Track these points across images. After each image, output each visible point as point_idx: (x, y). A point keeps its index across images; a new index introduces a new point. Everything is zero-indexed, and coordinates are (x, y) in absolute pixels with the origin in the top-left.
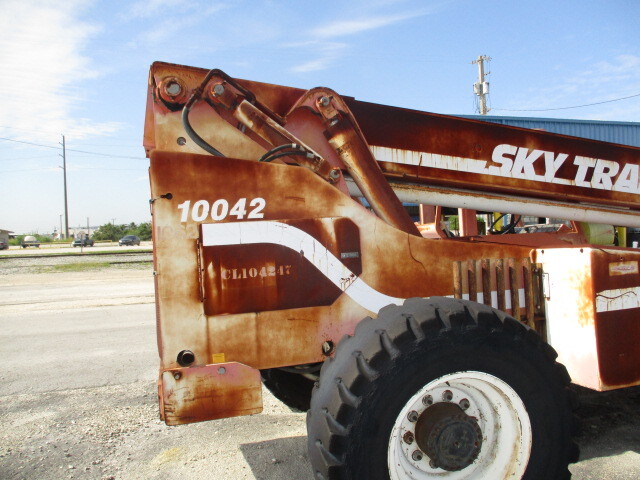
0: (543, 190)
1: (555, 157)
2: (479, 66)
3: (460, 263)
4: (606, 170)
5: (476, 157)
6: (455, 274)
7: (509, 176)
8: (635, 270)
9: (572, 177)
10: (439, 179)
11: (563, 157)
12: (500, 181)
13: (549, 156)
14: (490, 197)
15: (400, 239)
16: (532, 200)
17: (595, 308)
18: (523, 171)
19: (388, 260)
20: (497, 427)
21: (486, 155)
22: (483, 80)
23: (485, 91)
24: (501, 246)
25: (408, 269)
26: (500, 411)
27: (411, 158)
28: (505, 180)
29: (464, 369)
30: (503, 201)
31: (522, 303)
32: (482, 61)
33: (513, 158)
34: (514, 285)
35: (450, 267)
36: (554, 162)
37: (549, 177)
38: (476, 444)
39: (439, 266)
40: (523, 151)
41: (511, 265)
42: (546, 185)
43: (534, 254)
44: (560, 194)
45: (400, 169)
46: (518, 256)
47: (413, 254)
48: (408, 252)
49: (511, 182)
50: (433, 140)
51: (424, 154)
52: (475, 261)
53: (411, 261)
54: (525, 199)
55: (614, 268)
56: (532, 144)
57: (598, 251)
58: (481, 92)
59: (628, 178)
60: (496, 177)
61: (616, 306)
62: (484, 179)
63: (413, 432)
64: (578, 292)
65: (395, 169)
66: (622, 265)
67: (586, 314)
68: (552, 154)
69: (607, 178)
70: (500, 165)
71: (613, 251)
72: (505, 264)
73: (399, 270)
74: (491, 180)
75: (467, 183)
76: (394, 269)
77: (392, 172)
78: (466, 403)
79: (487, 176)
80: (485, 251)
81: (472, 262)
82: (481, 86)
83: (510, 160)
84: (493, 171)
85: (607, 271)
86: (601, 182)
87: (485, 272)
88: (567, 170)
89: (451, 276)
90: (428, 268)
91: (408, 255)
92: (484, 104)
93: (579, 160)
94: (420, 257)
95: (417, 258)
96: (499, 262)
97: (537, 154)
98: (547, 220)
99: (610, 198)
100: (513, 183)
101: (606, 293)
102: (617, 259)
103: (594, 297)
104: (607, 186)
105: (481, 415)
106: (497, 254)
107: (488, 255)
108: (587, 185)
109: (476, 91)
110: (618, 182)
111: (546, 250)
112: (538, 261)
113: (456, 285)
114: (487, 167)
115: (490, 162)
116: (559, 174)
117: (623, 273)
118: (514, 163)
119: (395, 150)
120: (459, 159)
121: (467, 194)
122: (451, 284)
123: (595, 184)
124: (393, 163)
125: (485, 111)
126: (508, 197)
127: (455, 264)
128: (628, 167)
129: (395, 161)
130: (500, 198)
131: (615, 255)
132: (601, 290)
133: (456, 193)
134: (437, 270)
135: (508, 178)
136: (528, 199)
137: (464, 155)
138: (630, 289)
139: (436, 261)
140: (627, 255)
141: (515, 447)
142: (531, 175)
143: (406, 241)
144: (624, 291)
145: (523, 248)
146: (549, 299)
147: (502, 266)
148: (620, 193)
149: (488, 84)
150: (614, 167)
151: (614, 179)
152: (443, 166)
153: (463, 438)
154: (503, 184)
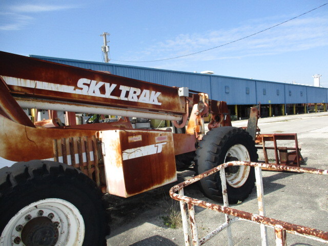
0: (104, 101)
1: (110, 85)
2: (104, 37)
3: (56, 140)
4: (135, 92)
5: (69, 84)
6: (54, 146)
7: (87, 94)
8: (141, 139)
9: (119, 95)
10: (48, 96)
11: (114, 86)
12: (82, 97)
13: (107, 85)
14: (78, 105)
15: (20, 129)
16: (100, 106)
17: (122, 158)
18: (94, 92)
19: (13, 141)
20: (69, 225)
21: (74, 84)
22: (106, 45)
23: (107, 50)
24: (80, 130)
25: (26, 145)
26: (69, 216)
27: (30, 84)
28: (85, 97)
29: (44, 198)
30: (85, 107)
31: (92, 159)
32: (105, 35)
33: (89, 85)
34: (87, 150)
35: (51, 143)
36: (110, 88)
37: (108, 95)
38: (55, 236)
39: (45, 143)
40: (94, 82)
41: (85, 140)
42: (106, 99)
43: (98, 134)
44: (113, 104)
45: (23, 90)
46: (89, 135)
47: (29, 137)
48: (25, 136)
49: (88, 98)
50: (43, 74)
51: (38, 82)
52: (65, 139)
53: (28, 141)
54: (96, 106)
55: (131, 139)
56: (98, 79)
57: (123, 131)
58: (105, 50)
59: (145, 96)
60: (79, 95)
61: (132, 156)
62: (73, 96)
63: (20, 237)
64: (115, 151)
65: (20, 89)
66: (134, 137)
67: (119, 161)
68: (109, 84)
69: (135, 96)
70: (82, 89)
71: (130, 131)
72: (82, 140)
73: (20, 146)
74: (77, 96)
75: (63, 98)
76: (16, 146)
77: (18, 91)
78: (51, 215)
79: (75, 94)
80: (71, 133)
81: (63, 139)
82: (105, 48)
83: (87, 87)
84: (78, 92)
85: (127, 140)
86: (133, 98)
87: (71, 144)
88: (117, 92)
89: (52, 148)
90: (38, 144)
91: (25, 138)
92: (107, 57)
93: (121, 87)
94: (33, 138)
95: (31, 139)
96: (78, 139)
97: (101, 84)
98: (110, 116)
99: (137, 106)
100: (89, 98)
101: (127, 151)
102: (132, 135)
103: (122, 153)
104: (135, 100)
105: (61, 220)
106: (78, 134)
107: (73, 135)
108: (126, 99)
109: (103, 50)
110: (140, 98)
111: (103, 131)
112: (100, 137)
113: (55, 152)
114: (75, 89)
115: (76, 87)
116: (112, 94)
117: (135, 141)
118: (89, 88)
119: (19, 79)
120: (59, 85)
121: (65, 104)
122: (52, 152)
123: (130, 99)
124: (18, 87)
125: (108, 60)
126: (87, 105)
127: (54, 141)
128: (145, 91)
129: (20, 85)
130: (84, 106)
131: (131, 133)
132: (125, 150)
133: (59, 103)
134: (44, 145)
135: (86, 96)
136: (98, 106)
137: (62, 83)
138: (138, 148)
139: (43, 140)
140: (136, 132)
141: (77, 233)
142: (98, 94)
143: (24, 130)
144: (136, 149)
145: (92, 131)
146: (105, 155)
147: (80, 141)
148: (141, 103)
149: (109, 47)
150: (138, 91)
151: (138, 97)
152: (50, 89)
153: (46, 235)
154: (84, 99)
